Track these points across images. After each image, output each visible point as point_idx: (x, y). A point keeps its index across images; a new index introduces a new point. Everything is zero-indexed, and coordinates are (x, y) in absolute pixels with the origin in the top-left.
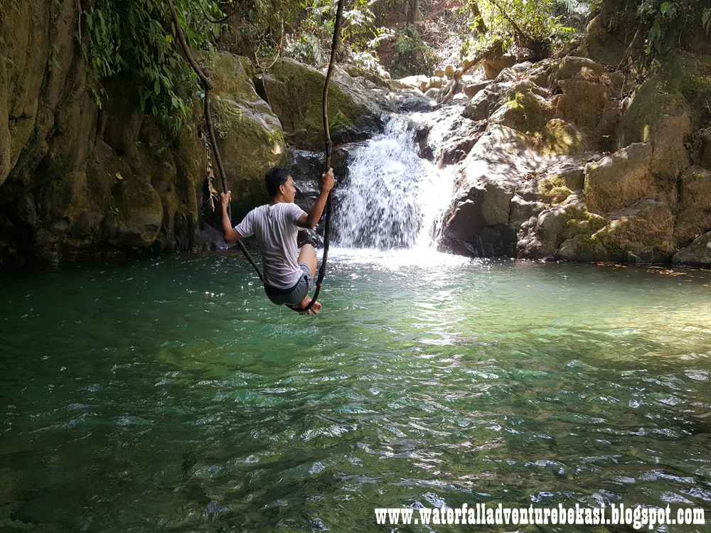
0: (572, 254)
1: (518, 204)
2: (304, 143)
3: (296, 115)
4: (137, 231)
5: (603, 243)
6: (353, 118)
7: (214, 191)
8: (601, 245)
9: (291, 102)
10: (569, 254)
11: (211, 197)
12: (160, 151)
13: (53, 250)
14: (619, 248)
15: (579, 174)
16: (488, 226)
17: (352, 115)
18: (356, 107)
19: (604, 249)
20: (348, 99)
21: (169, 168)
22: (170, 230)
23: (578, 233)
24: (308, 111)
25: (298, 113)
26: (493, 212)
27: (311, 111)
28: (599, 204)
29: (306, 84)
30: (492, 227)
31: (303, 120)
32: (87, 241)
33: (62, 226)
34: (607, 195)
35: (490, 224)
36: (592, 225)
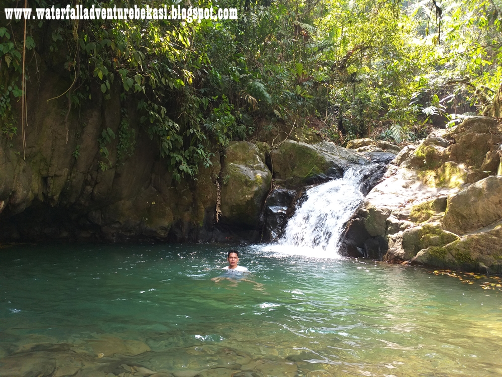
0: (425, 261)
1: (391, 222)
2: (291, 185)
3: (287, 170)
4: (154, 230)
5: (452, 254)
6: (323, 170)
7: (220, 211)
8: (451, 255)
9: (285, 163)
10: (422, 260)
11: (217, 214)
12: (183, 191)
13: (113, 236)
14: (470, 259)
15: (442, 201)
16: (371, 237)
17: (324, 168)
18: (326, 163)
19: (454, 259)
20: (322, 159)
21: (185, 199)
22: (184, 230)
23: (431, 245)
24: (296, 167)
25: (288, 169)
26: (374, 227)
27: (298, 167)
28: (458, 224)
29: (296, 153)
30: (374, 237)
31: (292, 172)
32: (133, 234)
33: (117, 226)
34: (463, 217)
35: (372, 235)
36: (443, 240)
